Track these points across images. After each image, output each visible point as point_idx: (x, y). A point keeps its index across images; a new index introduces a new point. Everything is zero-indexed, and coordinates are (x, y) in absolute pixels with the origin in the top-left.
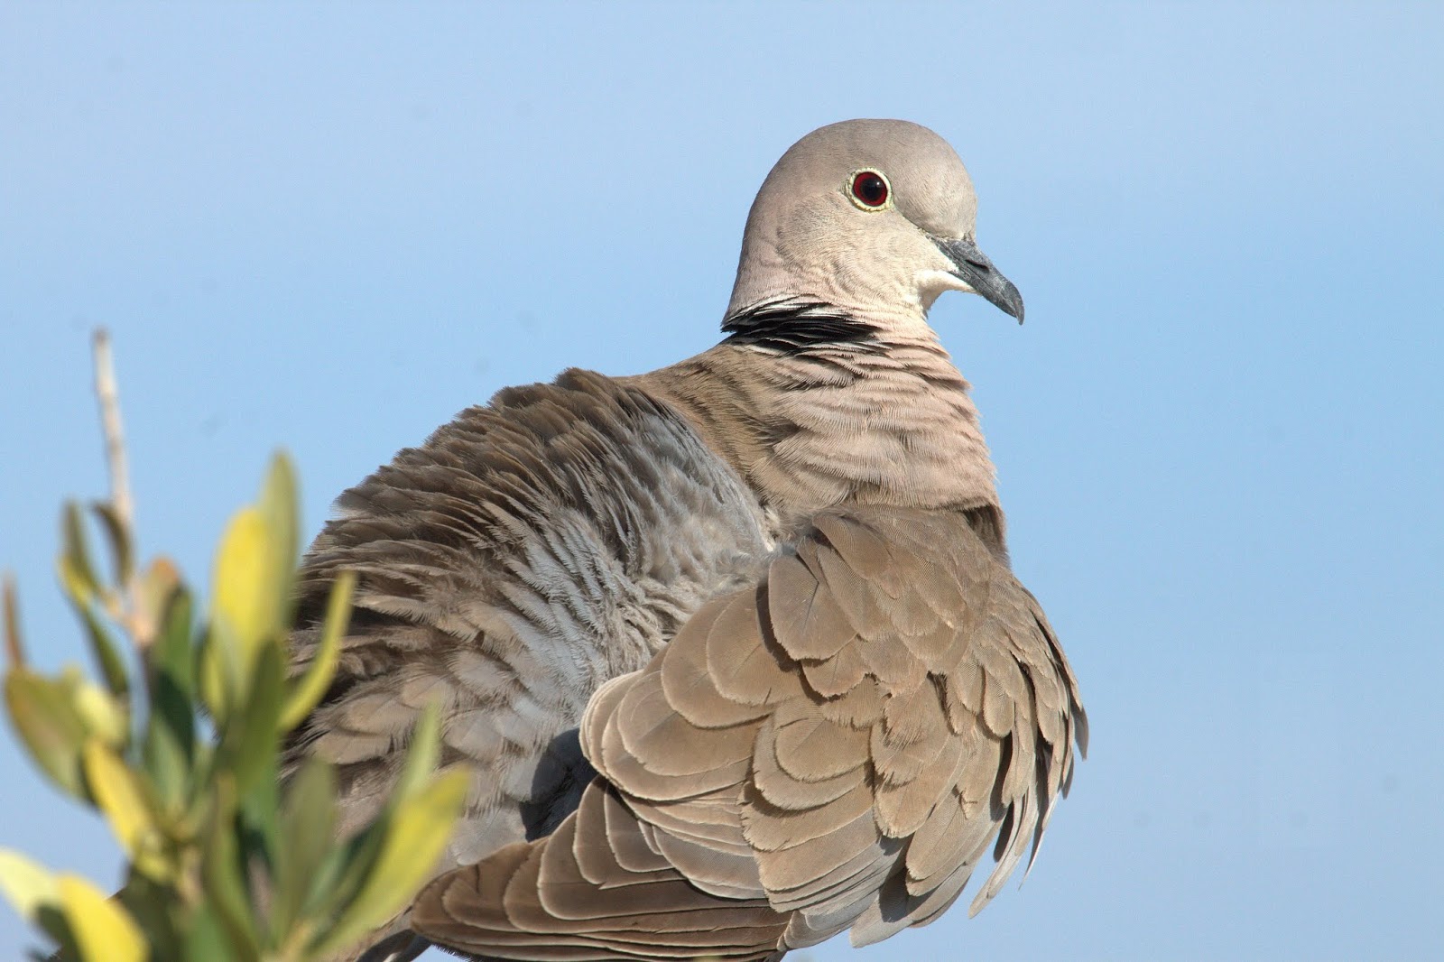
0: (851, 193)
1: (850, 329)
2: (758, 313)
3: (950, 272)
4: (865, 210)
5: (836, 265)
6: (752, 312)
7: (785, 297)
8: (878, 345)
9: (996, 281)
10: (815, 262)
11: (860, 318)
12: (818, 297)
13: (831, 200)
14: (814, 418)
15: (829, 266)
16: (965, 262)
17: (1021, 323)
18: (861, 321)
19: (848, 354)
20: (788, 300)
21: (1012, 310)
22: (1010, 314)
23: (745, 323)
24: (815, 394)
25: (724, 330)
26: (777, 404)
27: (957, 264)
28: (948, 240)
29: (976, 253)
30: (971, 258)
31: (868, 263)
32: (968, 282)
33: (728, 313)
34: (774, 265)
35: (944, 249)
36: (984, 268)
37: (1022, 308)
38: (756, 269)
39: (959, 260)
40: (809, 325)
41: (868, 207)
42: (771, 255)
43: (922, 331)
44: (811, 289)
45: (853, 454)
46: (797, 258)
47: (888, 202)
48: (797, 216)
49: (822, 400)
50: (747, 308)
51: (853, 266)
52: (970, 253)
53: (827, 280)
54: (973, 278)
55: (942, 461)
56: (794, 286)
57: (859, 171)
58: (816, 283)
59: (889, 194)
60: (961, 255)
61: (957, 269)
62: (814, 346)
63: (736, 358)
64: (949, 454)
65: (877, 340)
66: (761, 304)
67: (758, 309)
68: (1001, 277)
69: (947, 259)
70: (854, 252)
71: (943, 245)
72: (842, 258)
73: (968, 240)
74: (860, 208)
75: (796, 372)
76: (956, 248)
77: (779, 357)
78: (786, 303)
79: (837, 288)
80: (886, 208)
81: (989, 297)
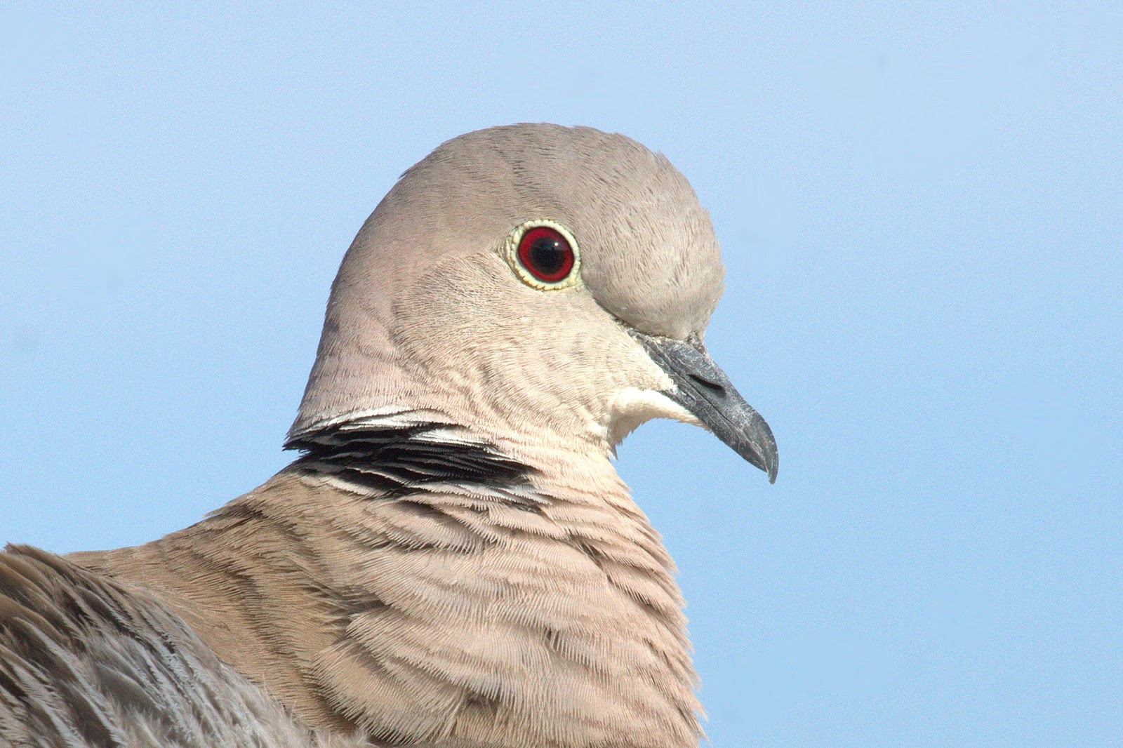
0: (515, 259)
1: (491, 467)
2: (346, 428)
3: (664, 393)
4: (536, 288)
5: (485, 369)
6: (336, 427)
7: (394, 409)
8: (531, 497)
9: (736, 411)
10: (450, 362)
11: (511, 452)
12: (447, 415)
13: (482, 266)
14: (413, 596)
15: (474, 371)
16: (688, 378)
17: (773, 481)
18: (511, 457)
19: (481, 505)
20: (399, 413)
21: (757, 458)
22: (756, 465)
23: (324, 441)
24: (420, 561)
25: (288, 446)
26: (359, 567)
27: (676, 380)
28: (663, 341)
29: (706, 363)
30: (699, 372)
31: (540, 370)
32: (692, 411)
33: (299, 421)
34: (380, 356)
35: (656, 356)
36: (717, 389)
37: (776, 457)
38: (350, 359)
39: (679, 373)
40: (427, 455)
41: (541, 284)
42: (378, 339)
43: (605, 480)
44: (438, 402)
45: (468, 651)
46: (422, 352)
47: (574, 275)
48: (427, 284)
49: (427, 571)
50: (330, 419)
51: (512, 372)
52: (696, 363)
53: (466, 391)
54: (699, 403)
55: (602, 676)
56: (409, 394)
57: (529, 224)
58: (448, 395)
59: (577, 263)
60: (682, 366)
61: (674, 388)
62: (429, 487)
63: (301, 496)
64: (615, 667)
65: (532, 486)
66: (354, 416)
67: (347, 423)
68: (746, 406)
69: (660, 371)
70: (515, 352)
71: (653, 346)
72: (495, 360)
73: (693, 341)
74: (527, 283)
75: (395, 528)
76: (675, 355)
77: (372, 499)
78: (395, 418)
79: (484, 407)
80: (569, 285)
81: (723, 435)
